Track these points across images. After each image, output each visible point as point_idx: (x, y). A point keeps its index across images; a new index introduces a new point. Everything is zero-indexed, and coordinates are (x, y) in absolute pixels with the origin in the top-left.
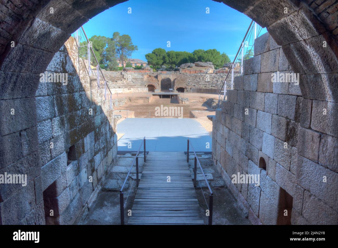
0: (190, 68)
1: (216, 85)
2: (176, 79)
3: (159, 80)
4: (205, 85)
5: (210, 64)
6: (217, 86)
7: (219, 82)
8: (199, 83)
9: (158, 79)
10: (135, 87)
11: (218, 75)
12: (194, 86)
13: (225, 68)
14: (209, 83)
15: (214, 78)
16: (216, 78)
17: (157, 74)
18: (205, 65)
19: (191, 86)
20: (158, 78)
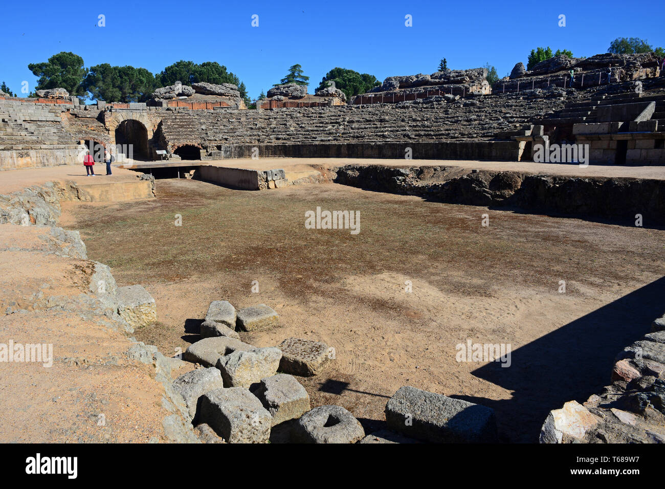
0: (186, 97)
1: (288, 135)
2: (160, 124)
3: (111, 128)
4: (256, 137)
5: (232, 89)
6: (294, 138)
7: (292, 129)
8: (235, 132)
9: (107, 124)
10: (43, 146)
11: (278, 112)
12: (226, 139)
13: (279, 97)
14: (264, 130)
15: (270, 118)
16: (275, 118)
17: (99, 111)
18: (223, 91)
19: (216, 140)
20: (106, 120)
